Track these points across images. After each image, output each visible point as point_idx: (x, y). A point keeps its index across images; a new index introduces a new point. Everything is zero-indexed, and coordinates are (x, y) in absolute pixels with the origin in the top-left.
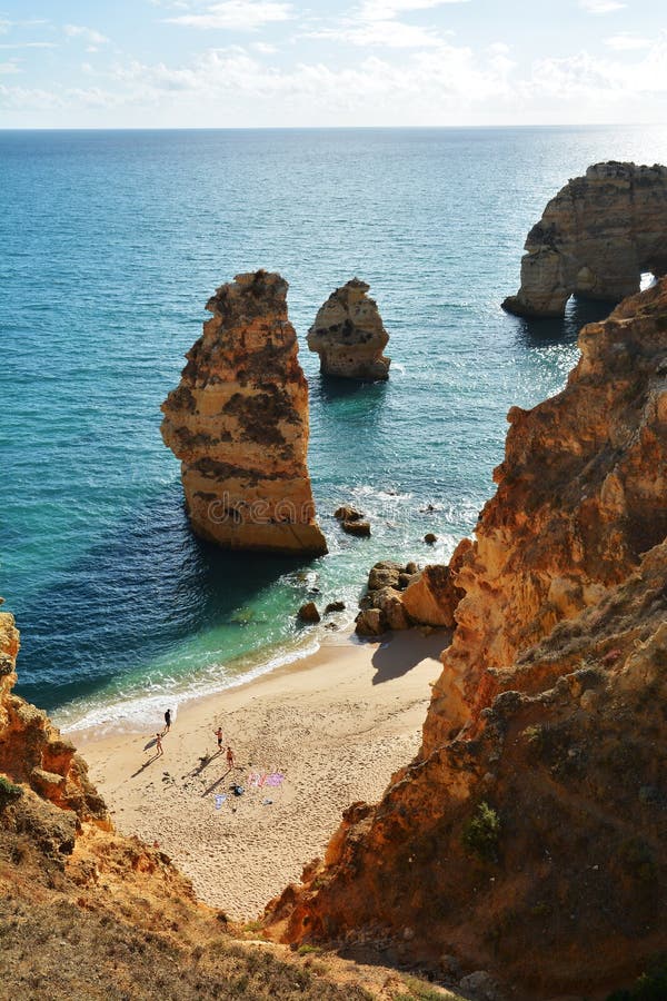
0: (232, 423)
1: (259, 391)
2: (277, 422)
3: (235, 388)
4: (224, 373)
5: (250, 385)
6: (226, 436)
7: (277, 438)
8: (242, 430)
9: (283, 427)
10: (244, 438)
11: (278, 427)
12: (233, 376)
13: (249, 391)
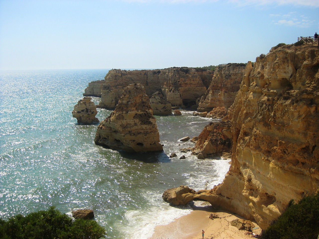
0: (137, 121)
1: (142, 112)
2: (149, 119)
3: (136, 112)
4: (133, 108)
5: (139, 111)
6: (136, 124)
7: (150, 123)
8: (140, 122)
9: (151, 120)
10: (141, 124)
11: (150, 120)
12: (135, 109)
13: (140, 112)
